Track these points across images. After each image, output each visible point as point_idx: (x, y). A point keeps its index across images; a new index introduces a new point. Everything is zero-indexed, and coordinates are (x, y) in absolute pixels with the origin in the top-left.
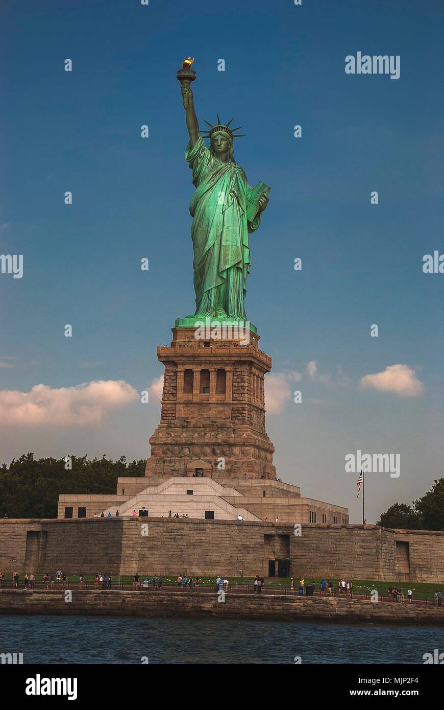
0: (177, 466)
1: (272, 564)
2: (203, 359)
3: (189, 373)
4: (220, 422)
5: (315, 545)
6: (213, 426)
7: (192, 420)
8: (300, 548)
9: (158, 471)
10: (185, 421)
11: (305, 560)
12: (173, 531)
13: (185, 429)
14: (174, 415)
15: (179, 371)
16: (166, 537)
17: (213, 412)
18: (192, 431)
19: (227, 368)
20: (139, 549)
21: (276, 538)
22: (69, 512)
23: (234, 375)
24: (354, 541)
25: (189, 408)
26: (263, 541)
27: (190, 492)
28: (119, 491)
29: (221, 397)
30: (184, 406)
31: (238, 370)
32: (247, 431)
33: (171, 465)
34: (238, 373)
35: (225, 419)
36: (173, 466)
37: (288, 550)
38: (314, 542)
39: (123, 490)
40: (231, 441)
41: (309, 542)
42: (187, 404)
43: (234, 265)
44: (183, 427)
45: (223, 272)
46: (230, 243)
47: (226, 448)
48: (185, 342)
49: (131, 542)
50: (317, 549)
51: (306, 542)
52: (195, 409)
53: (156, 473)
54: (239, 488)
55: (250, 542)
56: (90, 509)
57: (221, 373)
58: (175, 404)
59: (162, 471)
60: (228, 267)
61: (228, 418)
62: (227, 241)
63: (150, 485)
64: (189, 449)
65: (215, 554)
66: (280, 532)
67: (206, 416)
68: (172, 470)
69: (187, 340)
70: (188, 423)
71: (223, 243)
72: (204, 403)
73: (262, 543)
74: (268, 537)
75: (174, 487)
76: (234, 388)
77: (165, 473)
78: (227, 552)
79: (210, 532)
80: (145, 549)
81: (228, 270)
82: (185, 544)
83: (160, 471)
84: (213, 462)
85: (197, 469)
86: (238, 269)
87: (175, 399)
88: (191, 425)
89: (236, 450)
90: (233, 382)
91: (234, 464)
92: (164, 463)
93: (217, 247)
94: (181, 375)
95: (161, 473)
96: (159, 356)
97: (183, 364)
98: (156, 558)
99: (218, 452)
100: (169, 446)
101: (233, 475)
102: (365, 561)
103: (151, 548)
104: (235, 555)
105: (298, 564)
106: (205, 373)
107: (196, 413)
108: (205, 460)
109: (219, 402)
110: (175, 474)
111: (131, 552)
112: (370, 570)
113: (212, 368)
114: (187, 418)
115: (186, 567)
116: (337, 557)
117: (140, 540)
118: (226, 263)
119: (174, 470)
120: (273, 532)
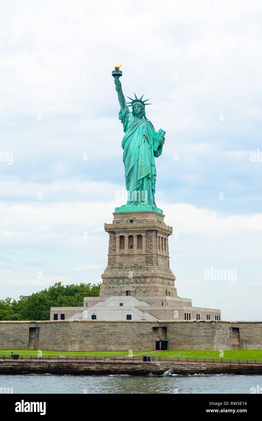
0: (116, 290)
1: (157, 343)
2: (129, 230)
3: (122, 238)
4: (139, 265)
5: (180, 332)
6: (136, 267)
7: (124, 264)
8: (172, 334)
9: (106, 293)
10: (120, 265)
11: (175, 341)
12: (99, 327)
13: (121, 269)
14: (114, 261)
15: (117, 237)
16: (95, 330)
17: (135, 259)
18: (124, 270)
19: (143, 234)
20: (80, 337)
21: (160, 329)
22: (56, 317)
23: (146, 238)
24: (201, 329)
25: (123, 257)
26: (152, 331)
27: (121, 305)
28: (85, 305)
29: (139, 251)
30: (120, 256)
31: (149, 235)
32: (154, 269)
33: (113, 289)
34: (149, 237)
35: (142, 263)
36: (114, 290)
37: (166, 335)
38: (179, 330)
39: (87, 304)
40: (146, 275)
41: (177, 331)
42: (121, 255)
43: (146, 176)
44: (120, 268)
45: (140, 180)
46: (143, 164)
47: (142, 280)
48: (120, 220)
49: (75, 333)
50: (181, 334)
51: (176, 331)
52: (126, 258)
53: (105, 294)
54: (149, 301)
55: (145, 332)
56: (67, 315)
57: (140, 237)
58: (115, 255)
59: (108, 293)
60: (142, 177)
61: (143, 262)
62: (142, 163)
63: (101, 301)
64: (123, 280)
65: (124, 339)
66: (162, 326)
67: (132, 262)
68: (114, 292)
69: (121, 219)
70: (122, 265)
71: (139, 164)
72: (130, 254)
73: (151, 332)
74: (155, 329)
75: (113, 302)
76: (147, 245)
77: (110, 294)
78: (131, 337)
79: (121, 327)
80: (83, 337)
81: (143, 179)
82: (106, 334)
83: (107, 293)
84: (136, 287)
85: (127, 292)
86: (148, 178)
87: (115, 252)
88: (124, 267)
89: (148, 280)
90: (146, 242)
91: (147, 288)
92: (109, 288)
93: (136, 166)
94: (118, 239)
95: (108, 294)
96: (106, 229)
97: (119, 233)
98: (89, 341)
99: (138, 281)
100: (112, 279)
101: (146, 294)
102: (206, 340)
103: (86, 337)
104: (135, 339)
105: (171, 343)
106: (131, 237)
107: (126, 260)
108: (132, 286)
109: (139, 253)
110: (116, 294)
111: (75, 339)
112: (209, 344)
113: (134, 235)
114: (122, 263)
115: (106, 346)
116: (191, 338)
117: (79, 332)
118: (141, 175)
119: (115, 292)
120: (158, 326)
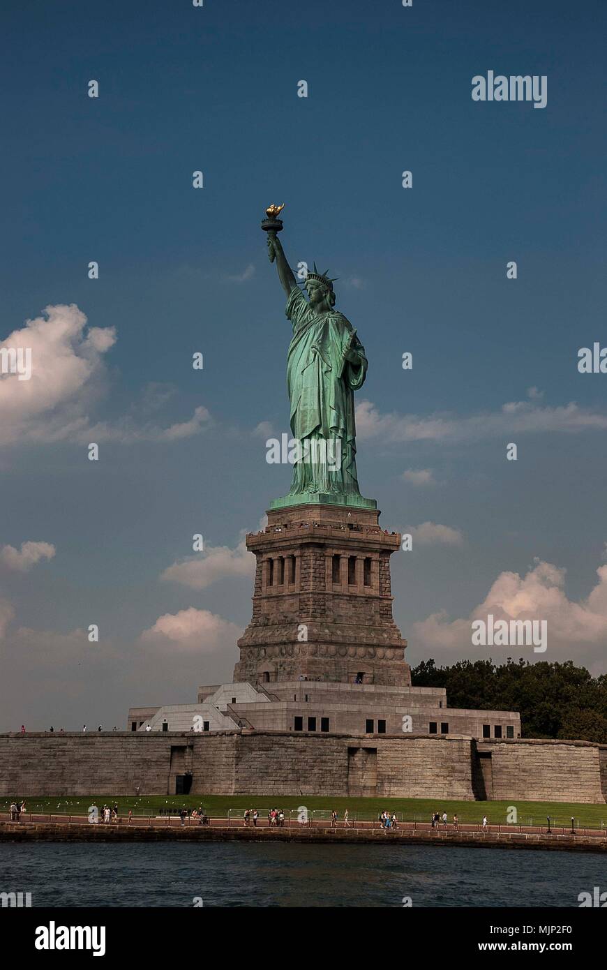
1: (180, 780)
5: (204, 756)
6: (285, 621)
7: (271, 617)
8: (197, 760)
12: (53, 747)
13: (265, 627)
16: (44, 753)
17: (286, 606)
24: (223, 749)
25: (270, 603)
26: (170, 753)
31: (306, 555)
38: (204, 753)
43: (313, 432)
46: (308, 407)
47: (289, 648)
50: (205, 761)
51: (200, 753)
52: (274, 604)
55: (151, 756)
60: (306, 435)
61: (296, 611)
62: (305, 405)
64: (265, 650)
65: (105, 771)
66: (188, 742)
67: (281, 611)
71: (301, 408)
73: (168, 757)
74: (176, 750)
75: (223, 695)
78: (122, 767)
79: (100, 747)
80: (18, 768)
82: (67, 760)
84: (279, 664)
85: (264, 673)
87: (261, 593)
88: (270, 622)
93: (298, 413)
98: (30, 777)
99: (284, 651)
100: (252, 648)
101: (291, 678)
103: (24, 767)
104: (131, 771)
105: (196, 778)
107: (275, 608)
108: (274, 662)
114: (269, 615)
115: (67, 786)
117: (11, 758)
118: (303, 431)
120: (184, 743)
